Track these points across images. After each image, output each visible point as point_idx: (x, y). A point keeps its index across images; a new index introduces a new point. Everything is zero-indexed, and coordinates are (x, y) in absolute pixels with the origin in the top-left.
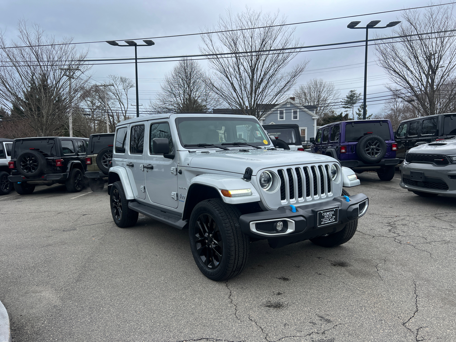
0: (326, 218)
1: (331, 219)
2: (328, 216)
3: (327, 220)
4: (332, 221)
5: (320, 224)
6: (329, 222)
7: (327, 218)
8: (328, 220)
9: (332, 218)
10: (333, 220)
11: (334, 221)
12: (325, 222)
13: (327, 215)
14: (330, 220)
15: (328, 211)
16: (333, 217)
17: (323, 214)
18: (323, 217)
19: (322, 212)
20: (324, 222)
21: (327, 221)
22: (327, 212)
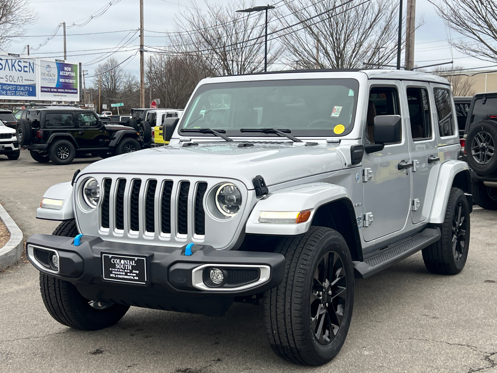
0: (118, 268)
1: (129, 274)
2: (122, 267)
3: (121, 273)
4: (132, 278)
5: (108, 276)
6: (126, 277)
7: (121, 270)
8: (124, 273)
9: (131, 272)
10: (134, 276)
11: (136, 278)
12: (118, 275)
13: (121, 264)
14: (126, 274)
15: (124, 259)
16: (134, 271)
17: (114, 261)
18: (114, 266)
19: (110, 256)
20: (115, 274)
21: (120, 275)
22: (121, 259)
